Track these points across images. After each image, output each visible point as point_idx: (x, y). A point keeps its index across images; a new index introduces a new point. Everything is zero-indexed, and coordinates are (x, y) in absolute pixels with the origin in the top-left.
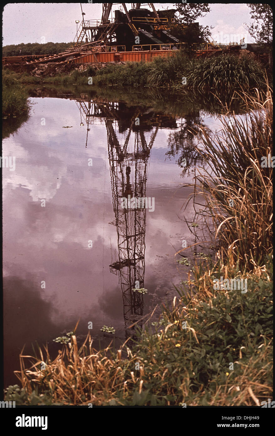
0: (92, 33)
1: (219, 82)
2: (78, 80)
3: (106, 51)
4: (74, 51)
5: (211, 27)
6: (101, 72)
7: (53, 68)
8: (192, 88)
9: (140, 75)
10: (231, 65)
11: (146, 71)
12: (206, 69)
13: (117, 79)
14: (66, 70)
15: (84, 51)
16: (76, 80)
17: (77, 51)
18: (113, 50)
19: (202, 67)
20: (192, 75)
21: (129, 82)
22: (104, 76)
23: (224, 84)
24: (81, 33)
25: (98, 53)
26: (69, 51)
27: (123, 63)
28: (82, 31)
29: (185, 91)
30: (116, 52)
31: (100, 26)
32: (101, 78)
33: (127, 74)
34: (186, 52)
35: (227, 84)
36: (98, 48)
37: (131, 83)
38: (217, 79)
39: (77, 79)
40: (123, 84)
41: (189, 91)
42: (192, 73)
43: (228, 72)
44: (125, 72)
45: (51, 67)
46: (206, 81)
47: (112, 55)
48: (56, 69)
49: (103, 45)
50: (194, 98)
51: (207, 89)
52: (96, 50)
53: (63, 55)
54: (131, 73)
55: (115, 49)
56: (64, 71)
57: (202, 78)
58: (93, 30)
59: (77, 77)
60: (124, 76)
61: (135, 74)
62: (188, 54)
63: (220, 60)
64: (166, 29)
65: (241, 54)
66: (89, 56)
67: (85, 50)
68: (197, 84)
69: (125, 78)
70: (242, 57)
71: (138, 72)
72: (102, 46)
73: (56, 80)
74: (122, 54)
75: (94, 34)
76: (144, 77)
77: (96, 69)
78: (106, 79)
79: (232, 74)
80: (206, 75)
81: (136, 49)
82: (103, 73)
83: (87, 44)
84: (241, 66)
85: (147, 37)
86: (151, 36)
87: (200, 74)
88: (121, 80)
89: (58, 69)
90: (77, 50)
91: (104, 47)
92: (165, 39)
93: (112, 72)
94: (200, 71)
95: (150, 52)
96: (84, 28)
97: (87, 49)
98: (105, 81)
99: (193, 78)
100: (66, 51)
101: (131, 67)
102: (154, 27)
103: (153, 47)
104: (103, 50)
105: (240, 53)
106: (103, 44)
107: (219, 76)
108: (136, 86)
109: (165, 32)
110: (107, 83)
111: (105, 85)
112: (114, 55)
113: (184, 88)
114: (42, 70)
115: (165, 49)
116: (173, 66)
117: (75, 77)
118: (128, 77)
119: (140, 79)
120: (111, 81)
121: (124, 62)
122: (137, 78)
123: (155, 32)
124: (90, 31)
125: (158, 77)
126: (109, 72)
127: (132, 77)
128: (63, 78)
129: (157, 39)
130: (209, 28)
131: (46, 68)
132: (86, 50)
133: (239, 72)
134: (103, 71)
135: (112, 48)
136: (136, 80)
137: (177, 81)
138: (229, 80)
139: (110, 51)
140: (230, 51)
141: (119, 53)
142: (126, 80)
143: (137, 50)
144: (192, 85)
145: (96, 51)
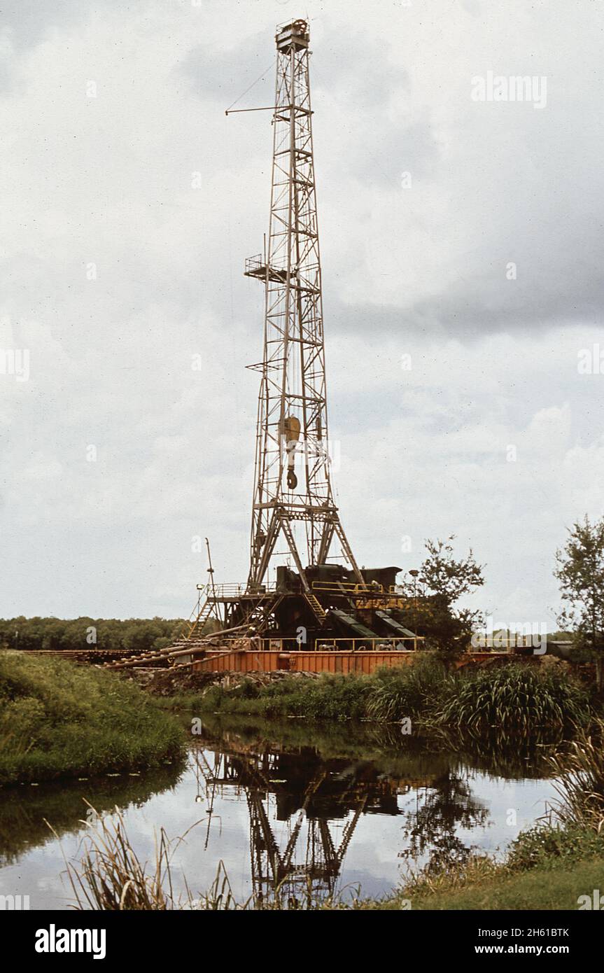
0: (227, 611)
1: (506, 714)
2: (223, 706)
3: (260, 647)
4: (192, 646)
5: (486, 613)
6: (270, 691)
7: (165, 680)
8: (456, 726)
9: (350, 700)
10: (528, 685)
11: (364, 692)
12: (482, 690)
13: (303, 707)
14: (193, 684)
15: (214, 645)
16: (218, 705)
17: (199, 646)
18: (273, 646)
19: (473, 688)
20: (456, 702)
21: (329, 711)
22: (278, 699)
23: (515, 720)
24: (204, 608)
25: (244, 652)
26: (181, 645)
27: (304, 675)
28: (206, 604)
29: (442, 732)
30: (281, 651)
31: (244, 596)
32: (271, 702)
33: (325, 696)
34: (441, 659)
35: (522, 720)
36: (244, 642)
37: (332, 714)
38: (503, 710)
39: (221, 703)
40: (317, 716)
41: (449, 730)
42: (455, 698)
43: (523, 698)
44: (321, 692)
45: (161, 677)
46: (482, 712)
47: (274, 657)
48: (173, 681)
49: (253, 636)
50: (459, 743)
51: (484, 726)
52: (239, 645)
53: (171, 654)
54: (332, 694)
55: (279, 644)
56: (188, 686)
57: (474, 708)
58: (229, 604)
59: (220, 698)
60: (318, 700)
61: (341, 697)
62: (445, 662)
63: (506, 675)
64: (380, 607)
65: (544, 663)
66: (223, 656)
67: (216, 644)
68: (466, 718)
69: (320, 704)
70: (547, 670)
71: (345, 693)
72: (252, 638)
73: (176, 704)
74: (295, 655)
75: (230, 612)
76: (359, 703)
77: (258, 684)
78: (281, 705)
79: (532, 703)
80: (482, 703)
81: (324, 645)
82: (274, 694)
83: (218, 633)
84: (545, 687)
85: (344, 624)
86: (350, 621)
87: (471, 701)
88: (313, 707)
89: (176, 681)
90: (197, 644)
91: (257, 640)
92: (381, 628)
93: (292, 692)
94: (470, 694)
95: (353, 653)
96: (209, 600)
97: (218, 643)
98: (279, 708)
99: (458, 707)
100: (174, 646)
101: (332, 683)
102: (355, 604)
103: (358, 644)
104: (255, 646)
105: (541, 662)
106: (253, 634)
107: (506, 704)
108: (343, 720)
109: (379, 614)
110: (285, 712)
111: (280, 715)
112: (278, 656)
113: (441, 725)
114: (143, 682)
115: (385, 649)
116: (416, 684)
117: (216, 700)
118: (326, 701)
119: (351, 706)
120: (291, 709)
121: (306, 673)
122: (345, 704)
123: (361, 613)
124: (222, 605)
125: (388, 703)
126: (287, 691)
127: (336, 702)
128: (190, 700)
129: (364, 628)
130: (483, 615)
131: (150, 679)
132: (218, 645)
133: (542, 698)
134: (274, 689)
135: (271, 643)
136: (343, 708)
137: (426, 712)
138: (524, 711)
139: (267, 648)
140: (521, 659)
141: (289, 653)
142: (322, 707)
143: (327, 649)
144: (456, 720)
145: (241, 647)
